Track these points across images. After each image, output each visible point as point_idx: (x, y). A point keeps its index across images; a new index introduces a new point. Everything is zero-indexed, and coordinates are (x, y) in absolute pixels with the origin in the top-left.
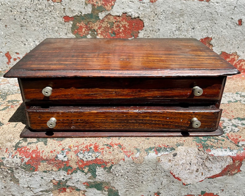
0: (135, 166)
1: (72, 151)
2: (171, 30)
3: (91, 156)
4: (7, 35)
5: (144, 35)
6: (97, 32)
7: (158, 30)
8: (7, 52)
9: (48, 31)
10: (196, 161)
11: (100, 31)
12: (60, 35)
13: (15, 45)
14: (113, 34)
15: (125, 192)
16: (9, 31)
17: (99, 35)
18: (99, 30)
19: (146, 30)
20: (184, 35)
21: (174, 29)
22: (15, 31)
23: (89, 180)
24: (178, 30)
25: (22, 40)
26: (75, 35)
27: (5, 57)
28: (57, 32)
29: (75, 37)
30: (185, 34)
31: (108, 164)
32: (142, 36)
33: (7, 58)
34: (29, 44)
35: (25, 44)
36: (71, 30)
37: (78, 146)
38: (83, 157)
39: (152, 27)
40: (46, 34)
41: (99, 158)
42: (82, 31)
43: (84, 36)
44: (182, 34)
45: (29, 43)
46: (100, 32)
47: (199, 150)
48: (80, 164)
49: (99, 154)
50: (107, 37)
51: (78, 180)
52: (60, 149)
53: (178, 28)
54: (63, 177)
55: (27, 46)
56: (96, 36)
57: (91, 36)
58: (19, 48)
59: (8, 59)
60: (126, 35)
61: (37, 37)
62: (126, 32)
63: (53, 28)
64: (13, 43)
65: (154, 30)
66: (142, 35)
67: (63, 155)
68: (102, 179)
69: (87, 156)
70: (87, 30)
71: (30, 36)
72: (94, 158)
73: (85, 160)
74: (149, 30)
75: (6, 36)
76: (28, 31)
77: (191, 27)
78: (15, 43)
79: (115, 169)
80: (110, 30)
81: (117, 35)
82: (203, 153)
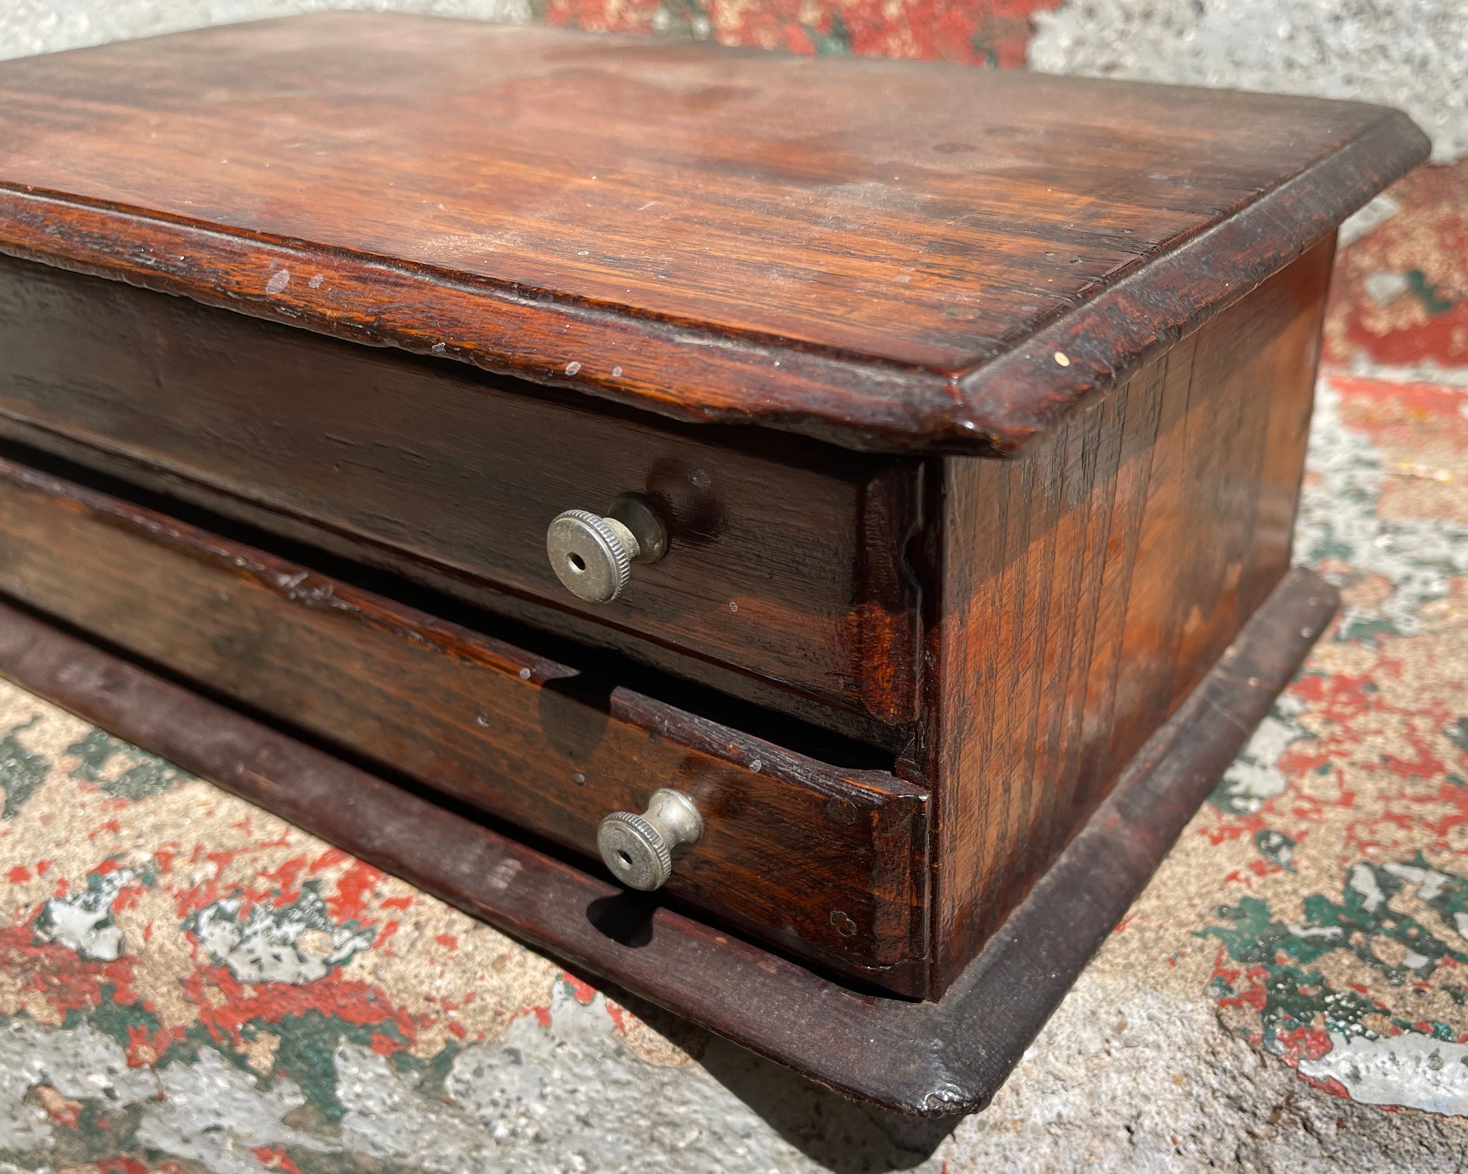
0: (642, 1086)
1: (169, 888)
3: (294, 945)
10: (1188, 1119)
23: (289, 1137)
31: (424, 1036)
37: (222, 858)
38: (233, 949)
41: (351, 973)
47: (1222, 1026)
48: (216, 998)
49: (360, 942)
51: (212, 1121)
52: (88, 857)
54: (101, 1080)
67: (88, 907)
68: (391, 1146)
69: (258, 944)
72: (315, 971)
73: (244, 971)
79: (480, 1082)
82: (1250, 1060)
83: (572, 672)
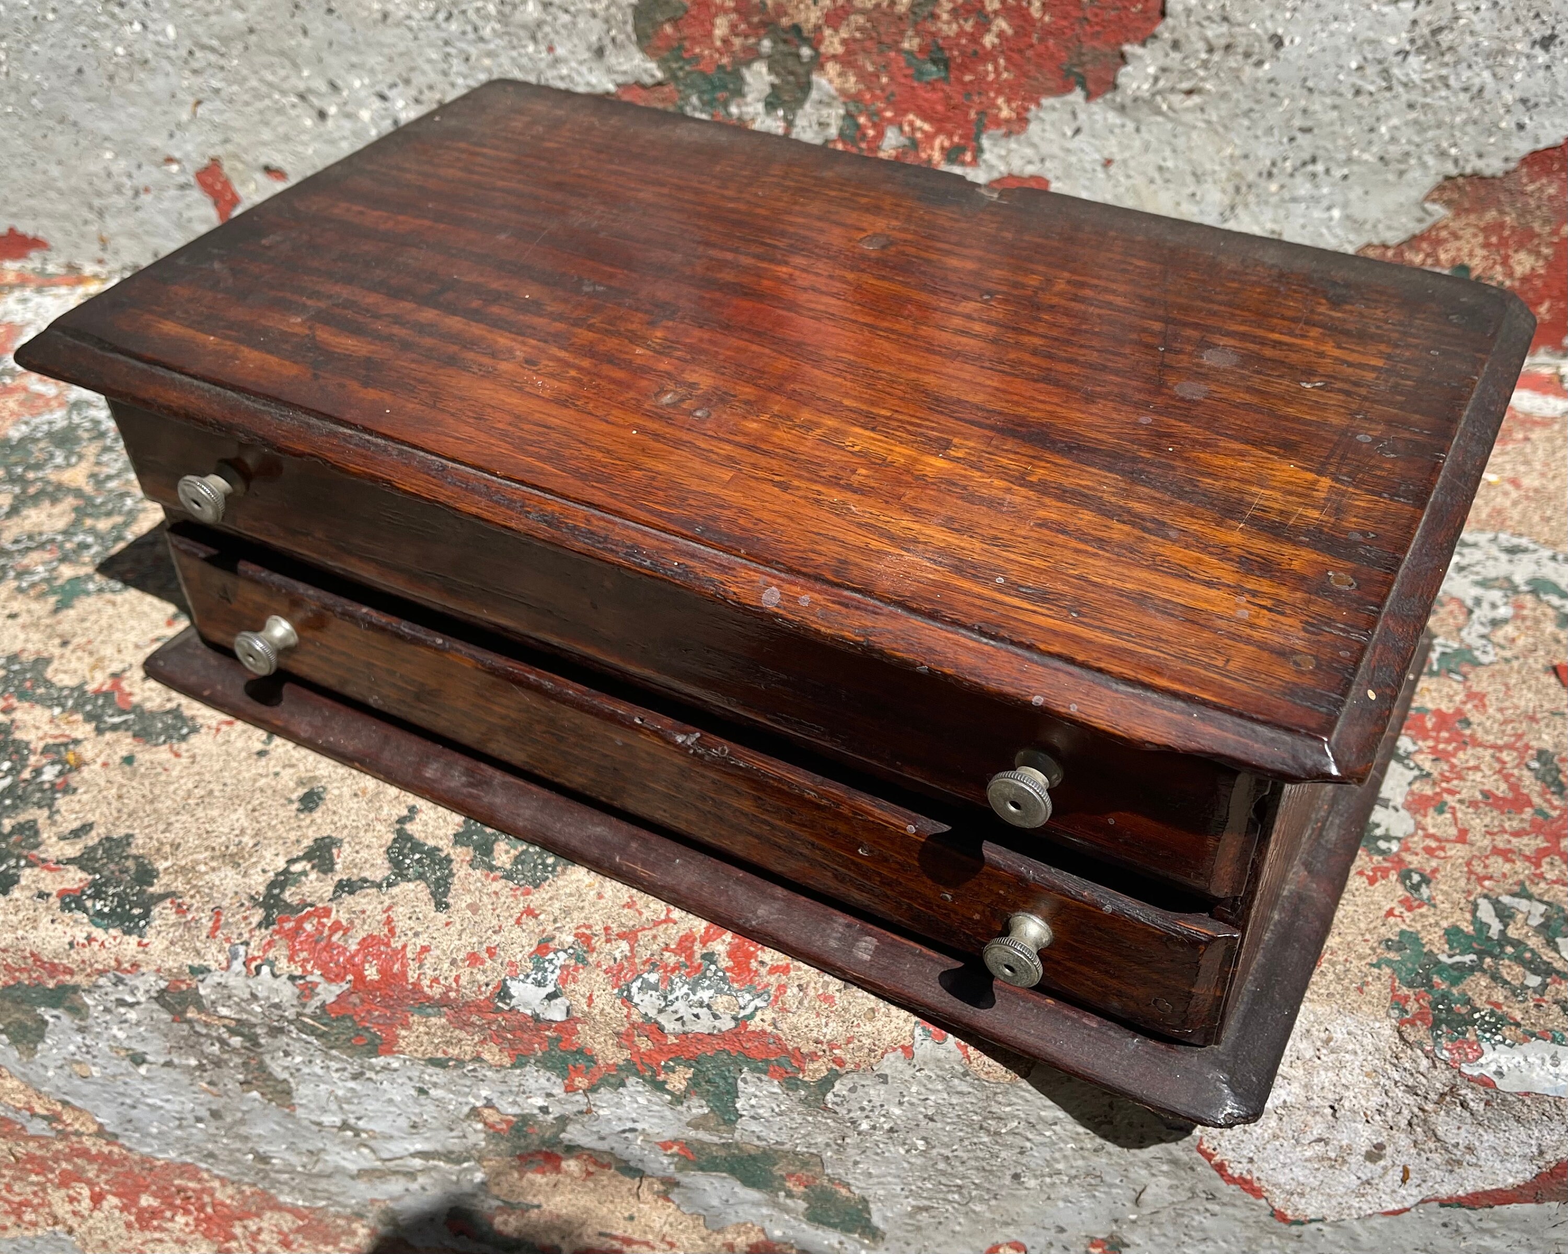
0: (979, 1095)
1: (598, 965)
2: (1367, 49)
3: (709, 1007)
4: (203, 47)
5: (1156, 79)
6: (815, 42)
7: (1269, 47)
8: (206, 162)
9: (476, 29)
10: (1376, 1099)
11: (836, 40)
12: (557, 61)
13: (257, 118)
14: (934, 62)
15: (911, 1215)
16: (213, 19)
17: (832, 68)
18: (828, 32)
19: (1176, 45)
20: (1466, 90)
21: (1393, 40)
22: (252, 23)
23: (692, 1133)
24: (1426, 45)
25: (301, 86)
26: (663, 63)
27: (196, 194)
28: (534, 38)
29: (659, 75)
30: (1477, 82)
31: (812, 1066)
32: (1146, 86)
33: (209, 201)
34: (349, 116)
35: (322, 115)
36: (629, 28)
37: (630, 936)
38: (660, 1011)
39: (1225, 19)
40: (463, 45)
41: (755, 1025)
42: (709, 35)
43: (721, 68)
44: (1452, 81)
45: (349, 109)
46: (839, 49)
47: (1402, 1038)
48: (644, 1044)
49: (759, 1002)
50: (884, 80)
51: (629, 1125)
52: (525, 941)
53: (1426, 31)
54: (540, 1102)
55: (339, 127)
56: (808, 74)
57: (771, 69)
58: (287, 138)
59: (216, 204)
60: (1026, 75)
61: (400, 66)
62: (1029, 53)
63: (507, 9)
64: (247, 104)
65: (1242, 43)
66: (1147, 76)
67: (539, 984)
68: (772, 1137)
69: (680, 1006)
70: (743, 26)
71: (354, 59)
72: (727, 1024)
73: (670, 1026)
74: (1201, 45)
75: (198, 54)
76: (341, 25)
77: (1527, 32)
78: (260, 105)
79: (853, 1096)
80: (910, 33)
81: (964, 68)
82: (1424, 1063)
83: (946, 828)
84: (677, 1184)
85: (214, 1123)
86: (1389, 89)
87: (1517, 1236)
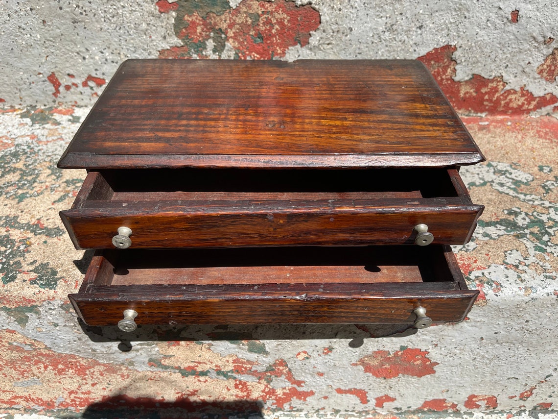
2: (374, 31)
4: (48, 40)
5: (319, 41)
6: (226, 33)
7: (349, 31)
8: (51, 73)
9: (128, 32)
11: (231, 32)
12: (152, 40)
13: (65, 60)
14: (259, 38)
16: (51, 32)
17: (231, 40)
18: (229, 30)
19: (324, 31)
20: (400, 41)
21: (381, 28)
22: (62, 33)
24: (390, 29)
25: (78, 50)
26: (183, 40)
27: (48, 83)
28: (145, 34)
29: (182, 44)
30: (403, 39)
32: (317, 43)
33: (52, 85)
34: (92, 58)
35: (84, 58)
36: (173, 30)
39: (337, 23)
40: (125, 37)
42: (196, 32)
43: (200, 41)
44: (397, 39)
45: (92, 56)
46: (233, 35)
50: (246, 43)
53: (389, 25)
55: (90, 62)
56: (224, 42)
57: (214, 41)
58: (74, 65)
59: (54, 86)
60: (284, 41)
61: (106, 43)
62: (285, 34)
63: (137, 26)
64: (61, 56)
65: (342, 30)
66: (317, 40)
70: (205, 29)
71: (93, 42)
74: (331, 31)
75: (47, 42)
76: (88, 32)
77: (415, 25)
78: (65, 56)
80: (252, 30)
81: (267, 39)
84: (212, 345)
85: (79, 342)
86: (381, 41)
87: (432, 335)
